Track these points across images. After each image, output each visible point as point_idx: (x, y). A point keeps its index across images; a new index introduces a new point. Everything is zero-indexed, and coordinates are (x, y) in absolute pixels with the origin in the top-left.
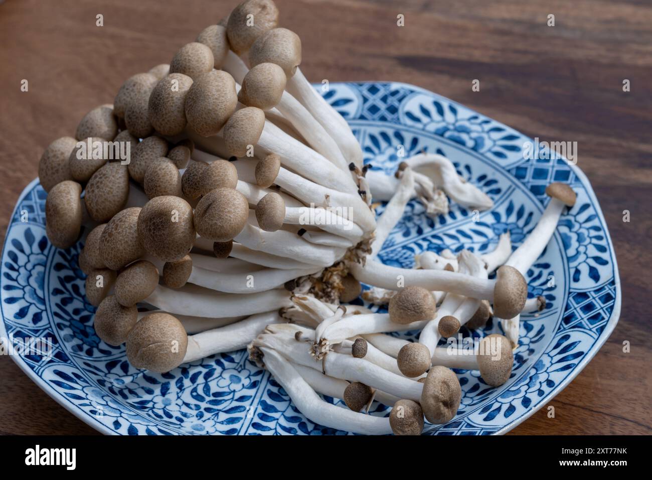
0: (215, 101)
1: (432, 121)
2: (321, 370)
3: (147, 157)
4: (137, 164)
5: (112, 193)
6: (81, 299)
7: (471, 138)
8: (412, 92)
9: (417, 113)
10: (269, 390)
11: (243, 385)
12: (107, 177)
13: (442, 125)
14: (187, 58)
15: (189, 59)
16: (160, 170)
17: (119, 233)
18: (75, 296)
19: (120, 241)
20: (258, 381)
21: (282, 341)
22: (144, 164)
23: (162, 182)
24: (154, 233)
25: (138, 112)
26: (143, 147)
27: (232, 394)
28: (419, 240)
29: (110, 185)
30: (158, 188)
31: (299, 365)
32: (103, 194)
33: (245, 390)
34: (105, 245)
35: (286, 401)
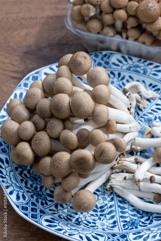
0: (87, 107)
1: (124, 65)
2: (139, 189)
3: (57, 129)
4: (54, 133)
5: (46, 146)
6: (29, 179)
7: (141, 70)
8: (112, 54)
9: (117, 63)
10: (119, 200)
11: (108, 200)
12: (42, 140)
13: (128, 66)
14: (63, 86)
15: (64, 87)
16: (69, 136)
17: (62, 166)
18: (27, 179)
19: (63, 169)
20: (113, 197)
21: (119, 181)
22: (57, 132)
23: (71, 141)
24: (80, 166)
25: (45, 110)
26: (54, 125)
27: (106, 206)
28: (139, 118)
29: (45, 143)
30: (70, 144)
31: (129, 189)
32: (43, 147)
33: (110, 202)
34: (56, 171)
35: (127, 203)
